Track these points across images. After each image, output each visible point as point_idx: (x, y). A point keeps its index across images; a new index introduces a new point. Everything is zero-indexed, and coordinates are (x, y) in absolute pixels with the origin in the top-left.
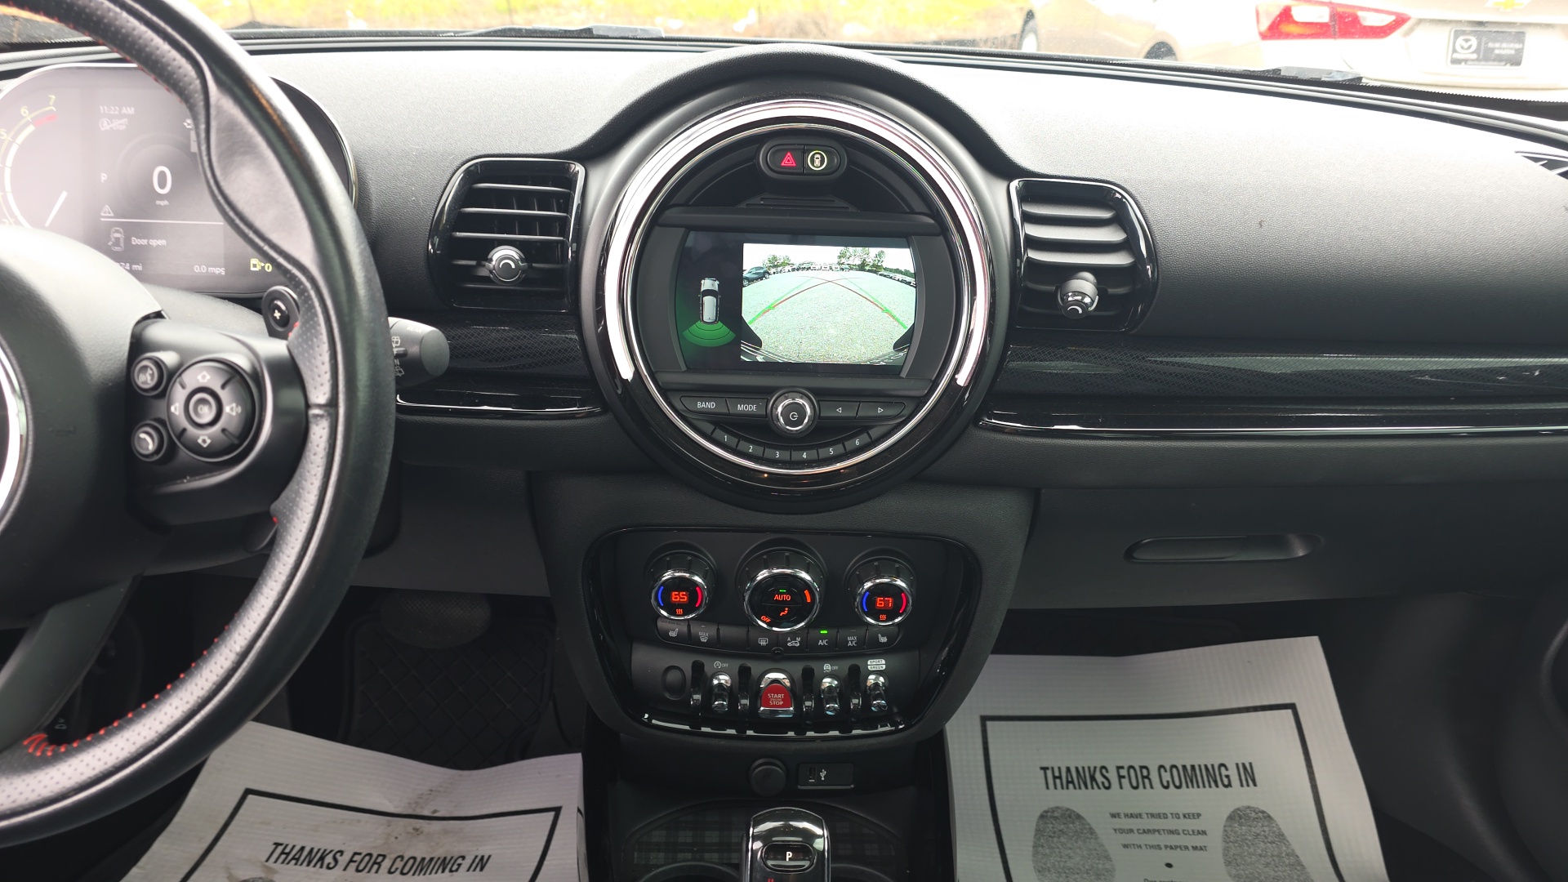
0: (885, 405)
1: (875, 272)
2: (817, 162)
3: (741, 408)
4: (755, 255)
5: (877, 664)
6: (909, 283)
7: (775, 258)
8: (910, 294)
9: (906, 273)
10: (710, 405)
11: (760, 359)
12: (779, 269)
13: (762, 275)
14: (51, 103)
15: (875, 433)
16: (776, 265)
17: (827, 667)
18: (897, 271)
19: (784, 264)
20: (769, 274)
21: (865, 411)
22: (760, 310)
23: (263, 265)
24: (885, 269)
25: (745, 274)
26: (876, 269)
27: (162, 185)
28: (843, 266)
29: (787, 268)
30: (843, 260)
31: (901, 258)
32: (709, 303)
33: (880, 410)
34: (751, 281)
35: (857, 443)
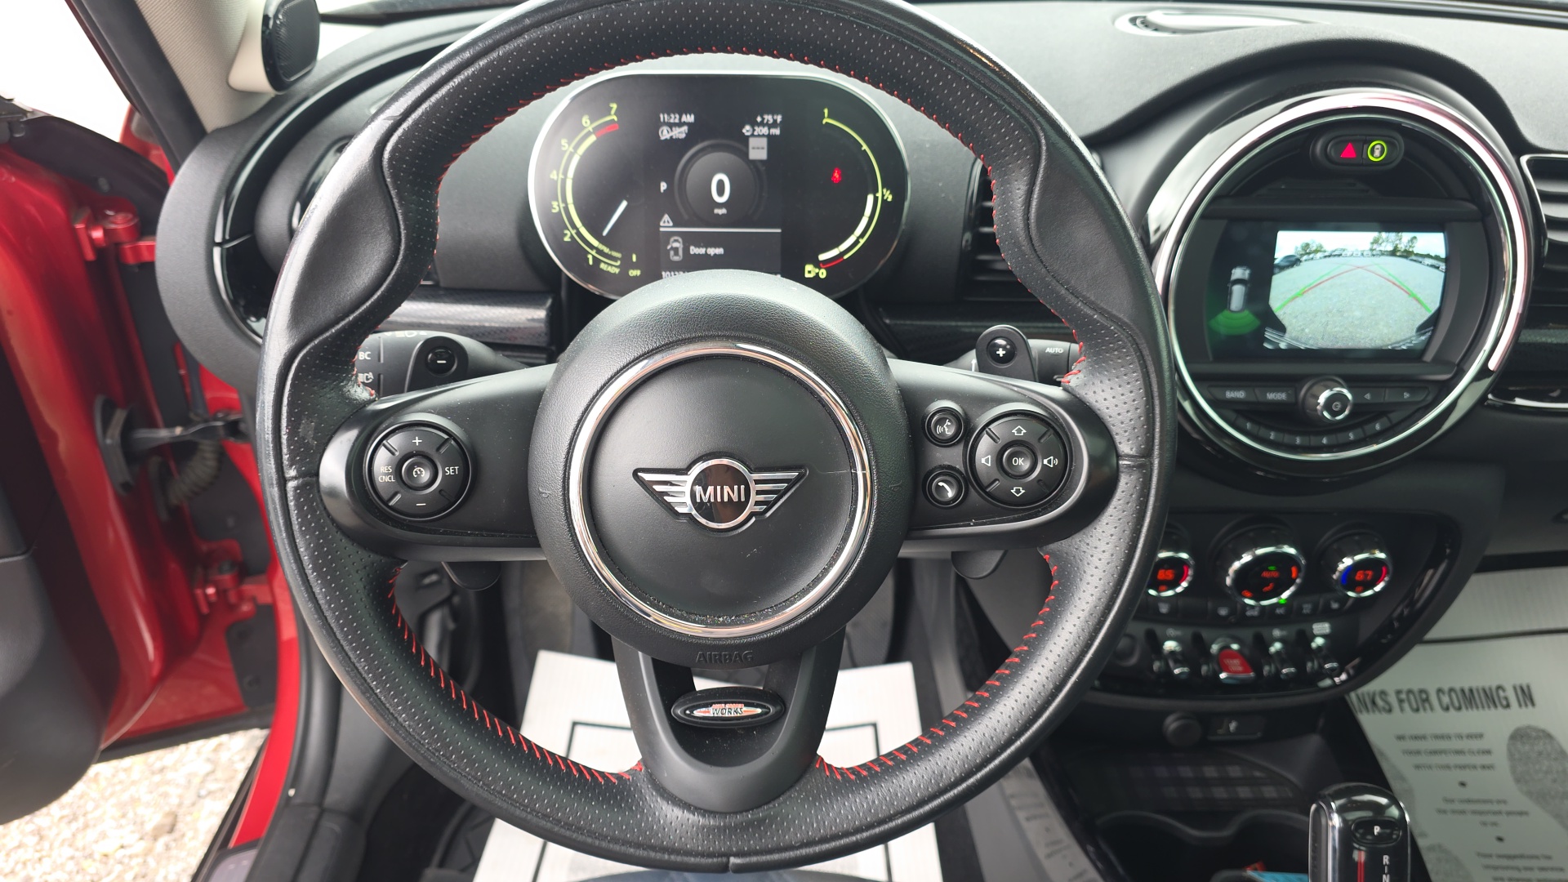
0: (1411, 390)
1: (1406, 257)
2: (1377, 153)
3: (1271, 396)
4: (1288, 242)
5: (1322, 628)
6: (1438, 268)
7: (1307, 245)
8: (1437, 278)
9: (1437, 258)
10: (1240, 395)
11: (1283, 346)
12: (1311, 256)
13: (1292, 262)
14: (613, 112)
15: (1396, 417)
16: (1307, 250)
17: (1277, 633)
18: (1428, 256)
19: (1316, 251)
20: (1301, 261)
21: (1388, 396)
22: (1290, 296)
23: (817, 270)
24: (1417, 255)
25: (1276, 262)
26: (1407, 254)
27: (721, 192)
28: (1374, 252)
29: (1319, 255)
30: (1375, 246)
31: (1433, 243)
32: (1238, 292)
33: (1406, 395)
34: (1282, 268)
35: (1378, 427)
